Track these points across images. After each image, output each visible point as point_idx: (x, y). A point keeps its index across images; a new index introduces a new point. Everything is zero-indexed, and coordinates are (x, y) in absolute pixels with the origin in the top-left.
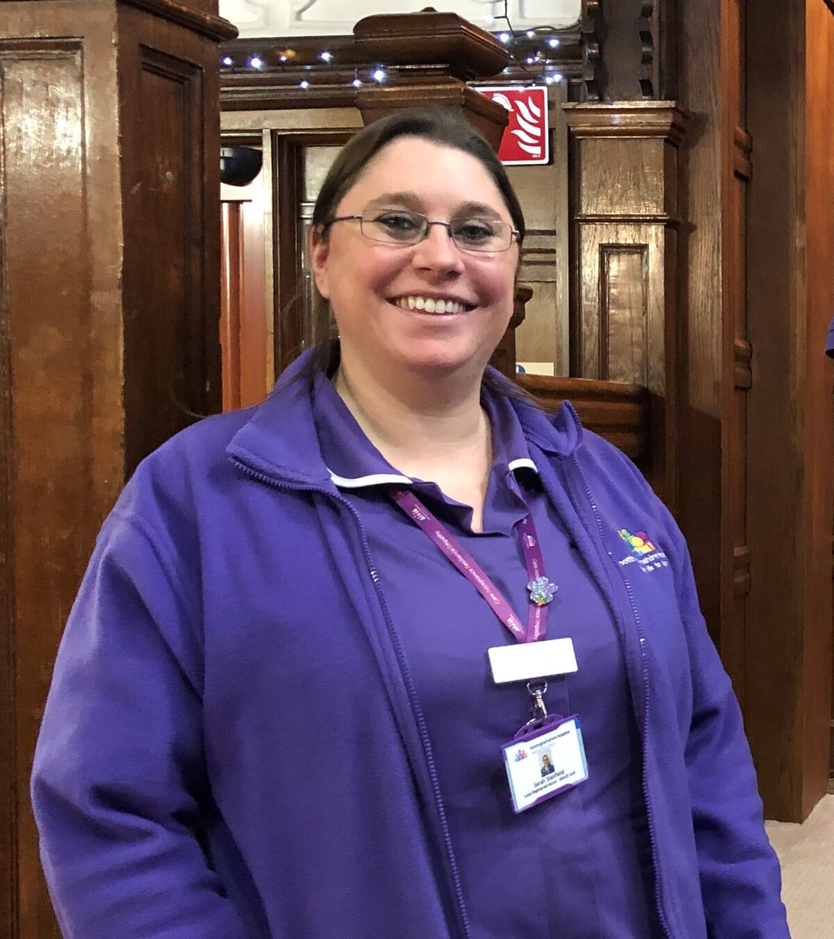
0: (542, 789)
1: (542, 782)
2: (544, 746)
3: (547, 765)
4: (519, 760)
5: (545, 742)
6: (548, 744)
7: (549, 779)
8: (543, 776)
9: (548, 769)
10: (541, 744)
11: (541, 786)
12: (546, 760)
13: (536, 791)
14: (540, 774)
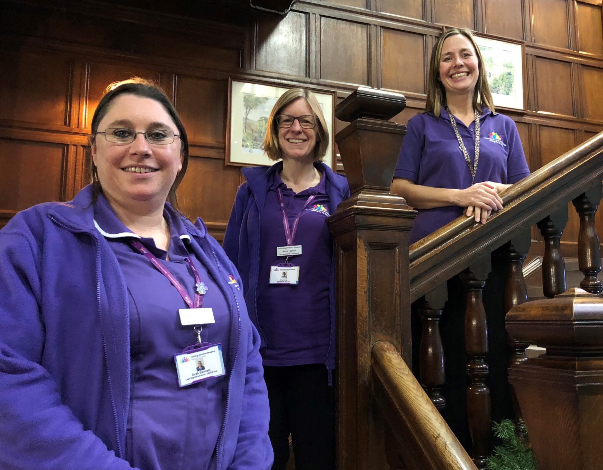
0: (196, 377)
1: (197, 374)
2: (199, 356)
3: (200, 366)
4: (184, 362)
5: (200, 355)
6: (202, 356)
7: (201, 373)
8: (197, 371)
9: (201, 367)
10: (197, 356)
11: (196, 375)
12: (200, 363)
13: (193, 378)
14: (196, 370)
